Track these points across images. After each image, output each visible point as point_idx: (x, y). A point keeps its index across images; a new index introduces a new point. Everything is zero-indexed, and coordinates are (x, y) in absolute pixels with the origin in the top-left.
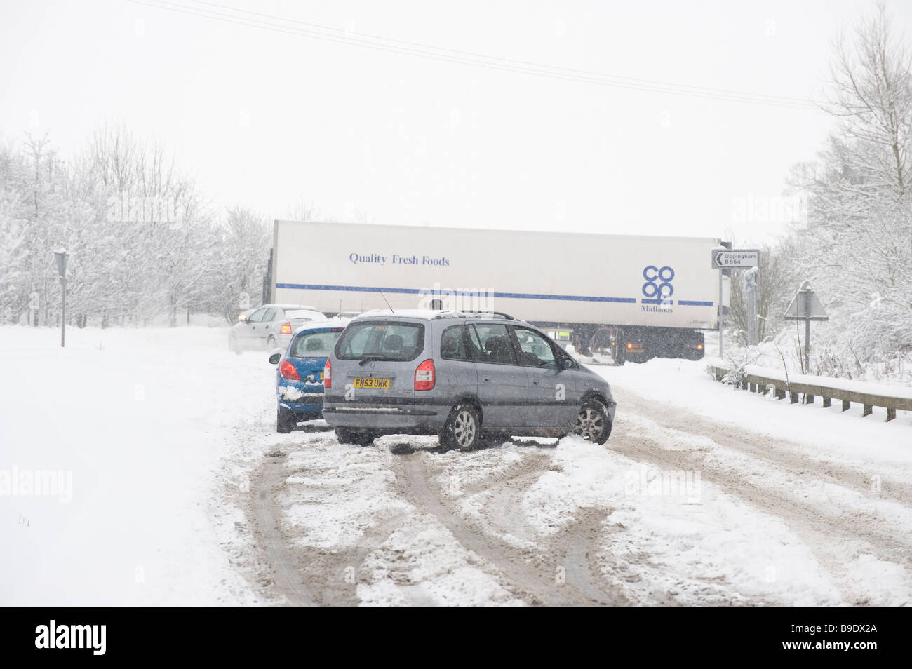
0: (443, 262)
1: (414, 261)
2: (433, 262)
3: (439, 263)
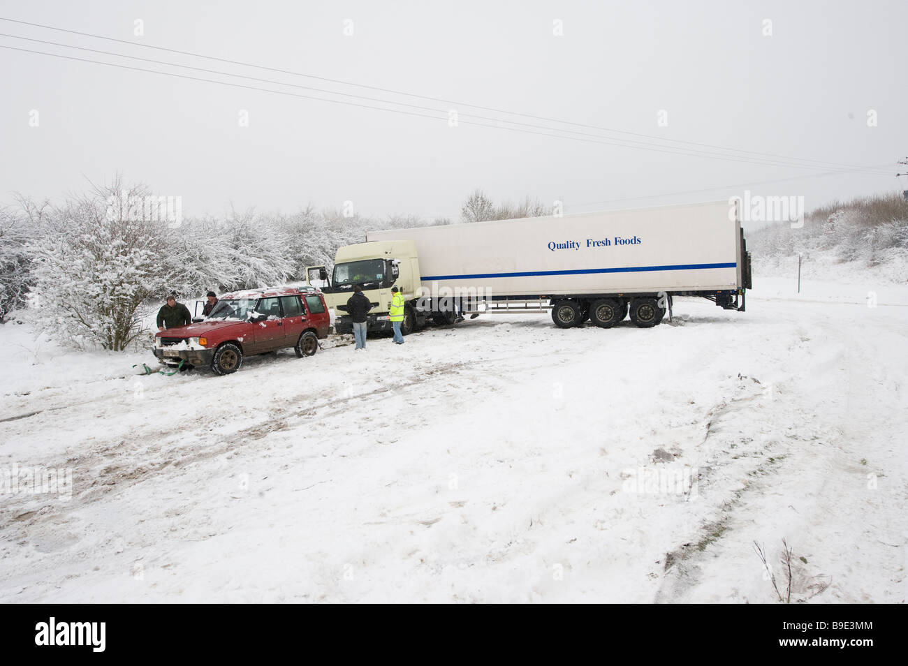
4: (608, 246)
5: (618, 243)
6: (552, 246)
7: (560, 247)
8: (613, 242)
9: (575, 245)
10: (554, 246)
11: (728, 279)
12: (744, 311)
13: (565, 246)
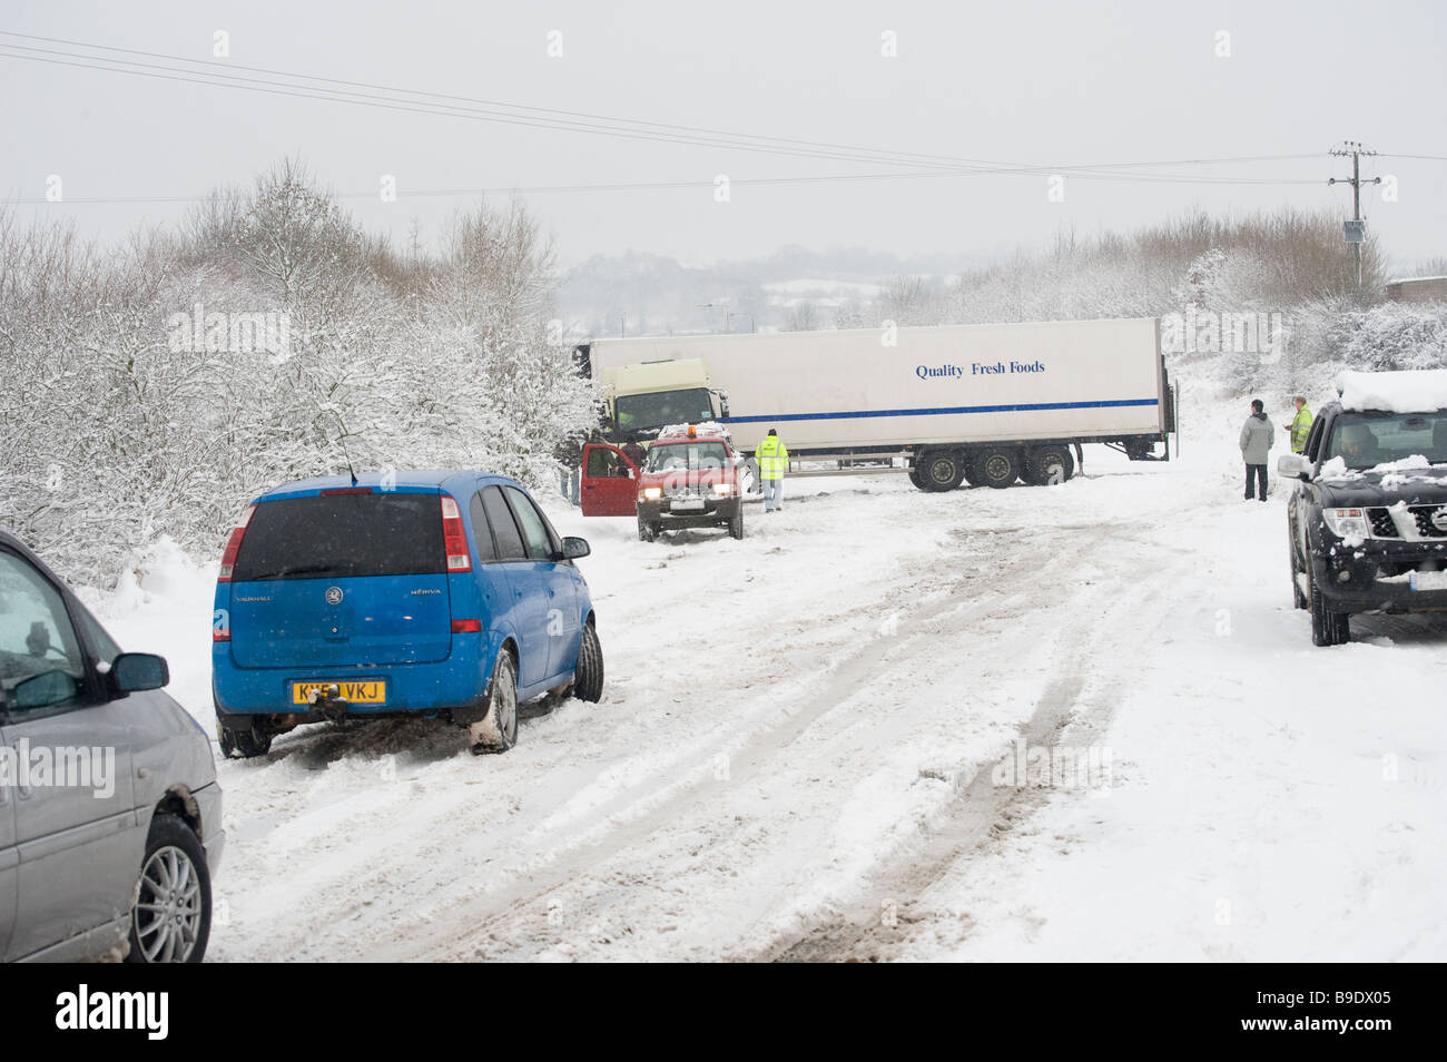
4: (1002, 374)
5: (1015, 370)
6: (922, 372)
7: (934, 373)
8: (1008, 369)
9: (956, 370)
10: (924, 372)
11: (1149, 420)
12: (1167, 460)
13: (942, 372)
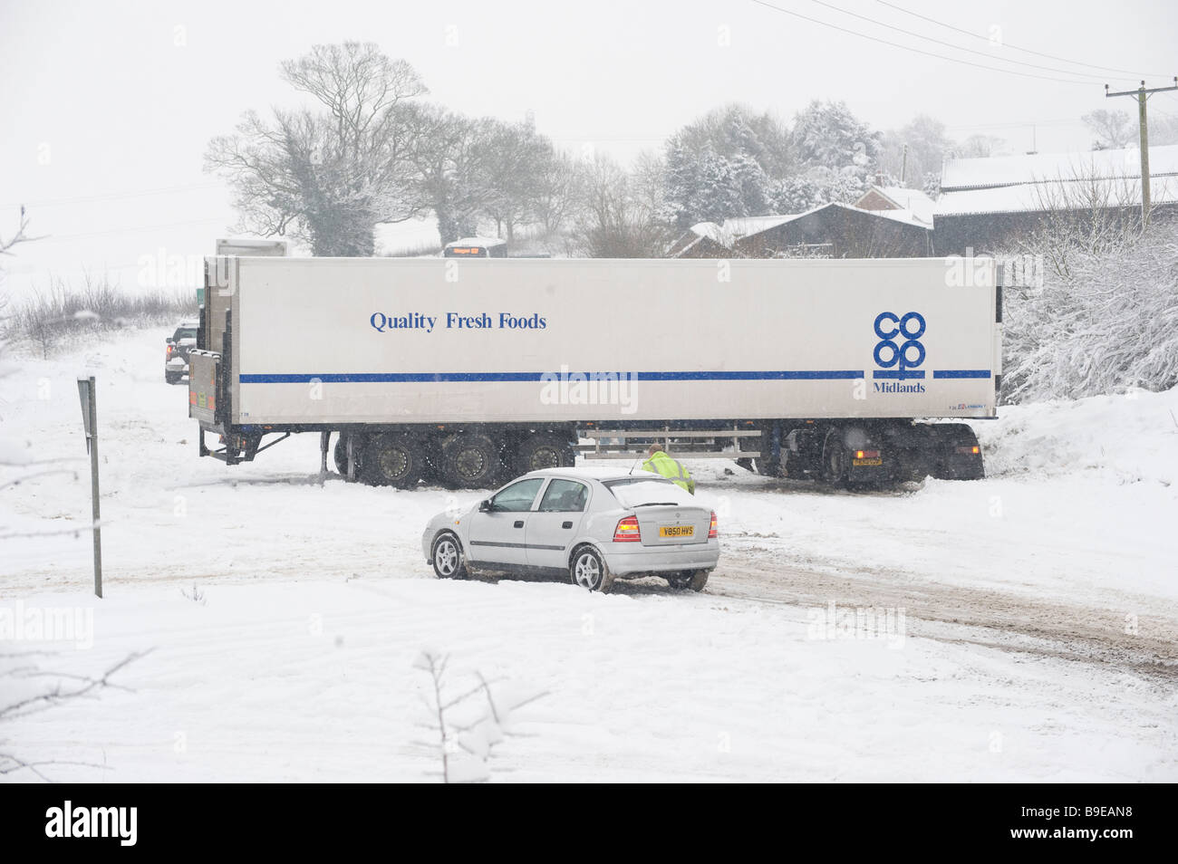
0: (536, 322)
1: (484, 322)
2: (518, 323)
3: (528, 323)
